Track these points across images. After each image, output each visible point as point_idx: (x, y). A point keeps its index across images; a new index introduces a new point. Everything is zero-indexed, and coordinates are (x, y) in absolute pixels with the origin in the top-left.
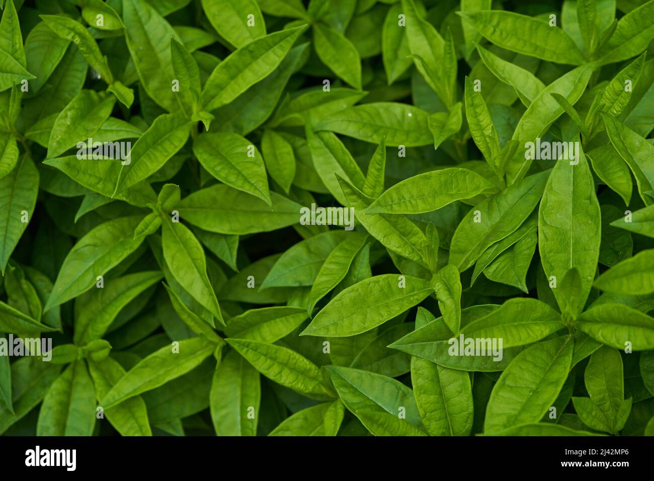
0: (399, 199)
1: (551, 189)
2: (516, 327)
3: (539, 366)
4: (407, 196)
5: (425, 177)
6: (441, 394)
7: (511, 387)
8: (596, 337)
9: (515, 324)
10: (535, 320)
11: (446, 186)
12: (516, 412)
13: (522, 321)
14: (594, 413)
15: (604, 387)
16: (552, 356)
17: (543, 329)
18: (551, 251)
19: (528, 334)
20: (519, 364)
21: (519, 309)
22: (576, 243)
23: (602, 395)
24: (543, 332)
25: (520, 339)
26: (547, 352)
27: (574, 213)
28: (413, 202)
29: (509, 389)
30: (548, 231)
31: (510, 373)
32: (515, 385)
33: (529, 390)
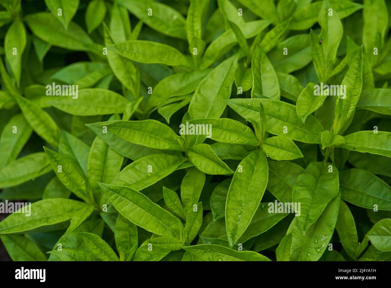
0: (130, 50)
1: (212, 76)
2: (151, 137)
3: (159, 166)
4: (135, 50)
5: (150, 44)
6: (104, 162)
7: (136, 170)
8: (192, 160)
9: (152, 136)
10: (166, 139)
11: (162, 54)
12: (132, 183)
13: (157, 136)
14: (176, 203)
15: (191, 193)
16: (169, 164)
17: (166, 145)
18: (196, 109)
19: (156, 143)
20: (147, 160)
21: (156, 127)
22: (212, 110)
23: (188, 197)
24: (165, 146)
25: (149, 144)
26: (168, 161)
27: (218, 94)
28: (137, 55)
29: (135, 170)
30: (199, 98)
31: (140, 163)
32: (139, 170)
33: (146, 175)
